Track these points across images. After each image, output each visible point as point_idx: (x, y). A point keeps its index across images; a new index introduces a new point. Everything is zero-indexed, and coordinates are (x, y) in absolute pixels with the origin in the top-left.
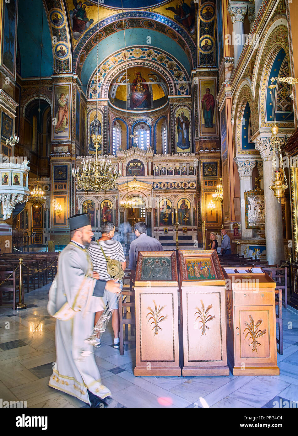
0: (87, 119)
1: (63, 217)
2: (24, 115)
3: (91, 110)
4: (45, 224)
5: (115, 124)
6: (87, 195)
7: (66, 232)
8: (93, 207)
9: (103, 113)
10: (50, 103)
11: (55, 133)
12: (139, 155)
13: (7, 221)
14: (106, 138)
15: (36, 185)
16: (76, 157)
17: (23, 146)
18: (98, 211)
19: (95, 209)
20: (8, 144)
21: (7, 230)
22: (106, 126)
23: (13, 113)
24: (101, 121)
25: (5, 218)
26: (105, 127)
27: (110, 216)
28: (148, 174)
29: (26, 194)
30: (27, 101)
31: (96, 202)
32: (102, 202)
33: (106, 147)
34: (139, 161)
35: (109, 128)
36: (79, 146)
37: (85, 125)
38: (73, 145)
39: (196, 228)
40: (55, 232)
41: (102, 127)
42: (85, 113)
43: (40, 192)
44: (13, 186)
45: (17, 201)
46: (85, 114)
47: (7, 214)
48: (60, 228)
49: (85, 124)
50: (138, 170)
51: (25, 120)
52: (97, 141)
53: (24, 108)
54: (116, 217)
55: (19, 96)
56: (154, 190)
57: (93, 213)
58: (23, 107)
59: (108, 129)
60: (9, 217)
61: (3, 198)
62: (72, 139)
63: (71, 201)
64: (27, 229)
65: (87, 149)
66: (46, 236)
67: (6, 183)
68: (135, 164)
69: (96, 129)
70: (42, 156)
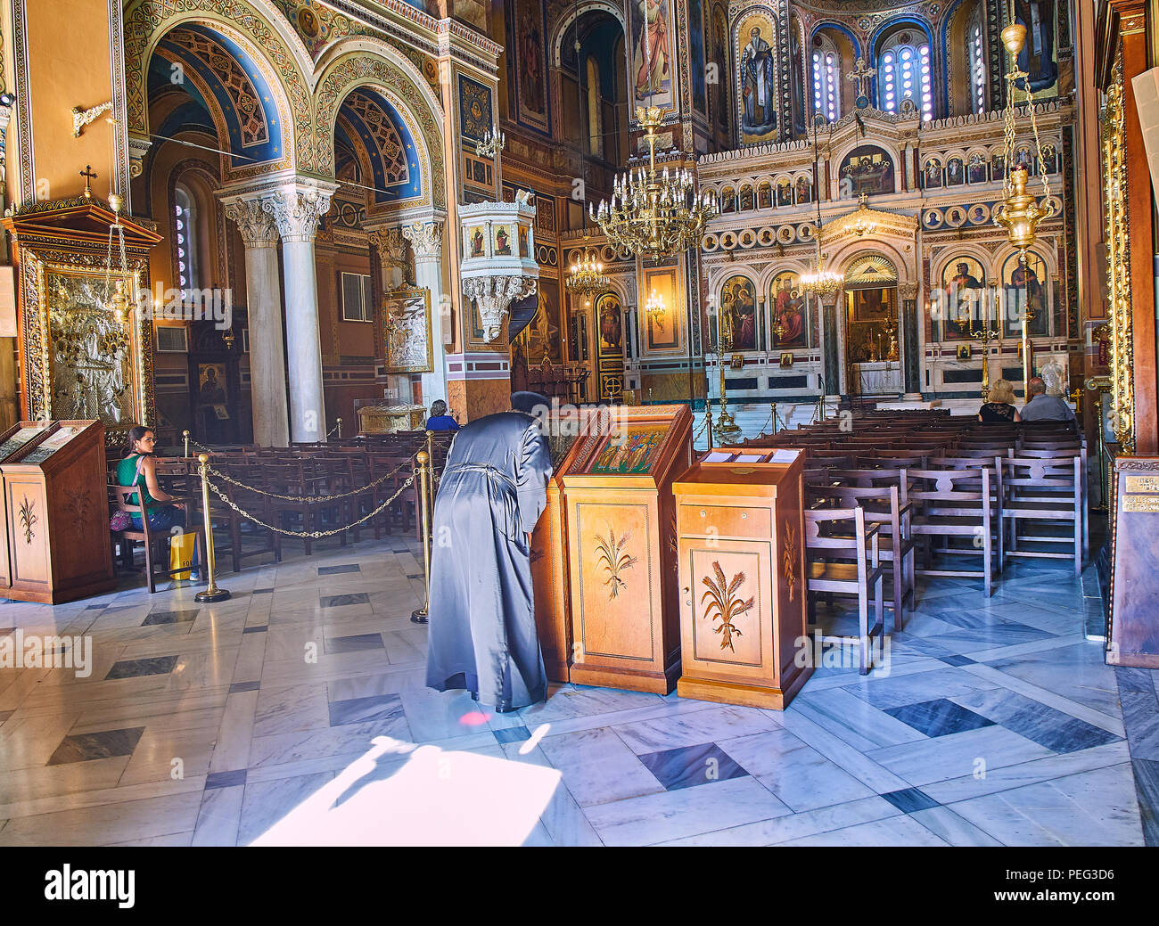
0: (732, 41)
1: (669, 328)
2: (558, 63)
3: (742, 13)
4: (629, 347)
5: (816, 42)
6: (731, 264)
7: (678, 366)
8: (749, 296)
9: (775, 17)
10: (619, 17)
11: (637, 98)
12: (877, 131)
13: (494, 344)
14: (787, 91)
15: (583, 249)
16: (698, 159)
17: (561, 145)
18: (762, 305)
19: (754, 301)
20: (481, 155)
21: (497, 366)
22: (786, 54)
23: (491, 71)
24: (772, 43)
25: (486, 338)
26: (784, 59)
27: (798, 318)
28: (905, 187)
29: (528, 275)
30: (563, 22)
31: (756, 282)
32: (773, 281)
33: (789, 118)
34: (876, 150)
35: (797, 60)
36: (705, 127)
37: (727, 62)
38: (687, 126)
39: (1062, 341)
40: (651, 367)
41: (775, 60)
42: (725, 25)
43: (593, 266)
44: (495, 257)
45: (510, 295)
46: (726, 30)
47: (491, 329)
48: (664, 356)
49: (727, 58)
50: (875, 175)
51: (562, 74)
52: (651, 123)
53: (558, 43)
54: (814, 320)
55: (542, 12)
56: (926, 234)
57: (750, 310)
58: (555, 40)
59: (794, 63)
60: (496, 334)
61: (477, 289)
62: (683, 109)
63: (688, 282)
64: (586, 362)
65: (737, 129)
66: (632, 378)
67: (479, 252)
68: (866, 159)
69: (760, 66)
70: (619, 164)
